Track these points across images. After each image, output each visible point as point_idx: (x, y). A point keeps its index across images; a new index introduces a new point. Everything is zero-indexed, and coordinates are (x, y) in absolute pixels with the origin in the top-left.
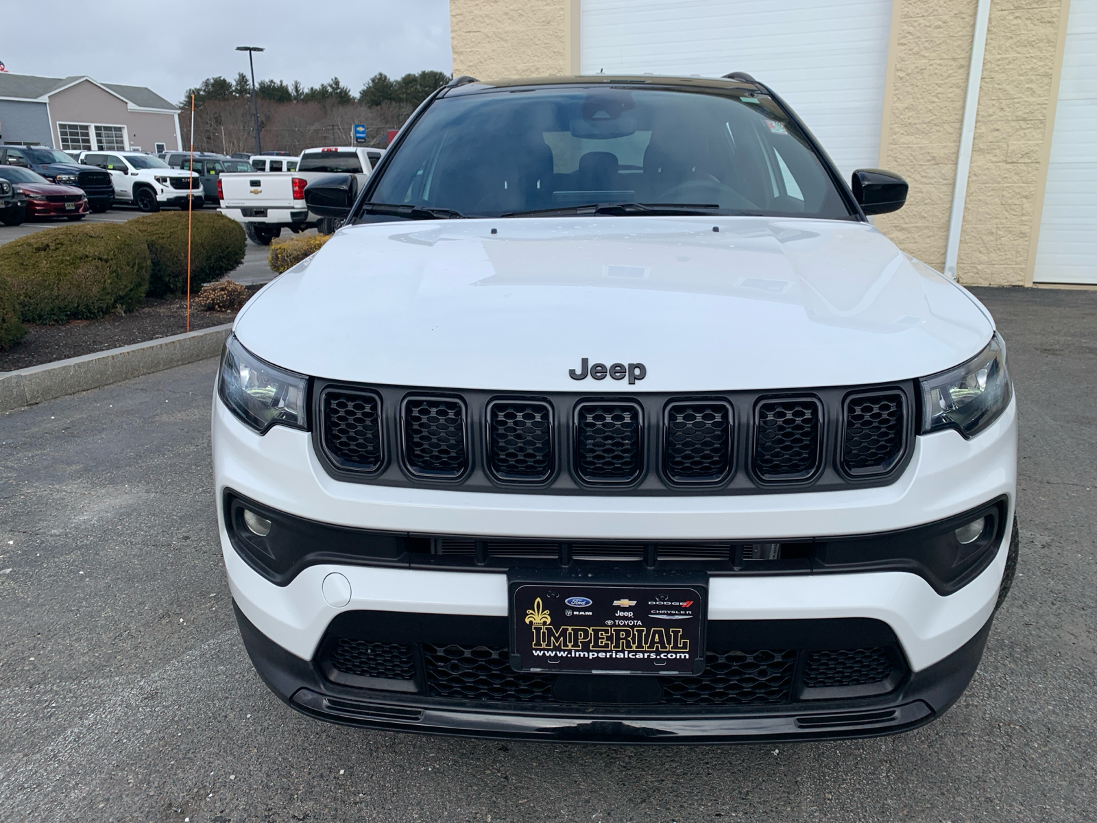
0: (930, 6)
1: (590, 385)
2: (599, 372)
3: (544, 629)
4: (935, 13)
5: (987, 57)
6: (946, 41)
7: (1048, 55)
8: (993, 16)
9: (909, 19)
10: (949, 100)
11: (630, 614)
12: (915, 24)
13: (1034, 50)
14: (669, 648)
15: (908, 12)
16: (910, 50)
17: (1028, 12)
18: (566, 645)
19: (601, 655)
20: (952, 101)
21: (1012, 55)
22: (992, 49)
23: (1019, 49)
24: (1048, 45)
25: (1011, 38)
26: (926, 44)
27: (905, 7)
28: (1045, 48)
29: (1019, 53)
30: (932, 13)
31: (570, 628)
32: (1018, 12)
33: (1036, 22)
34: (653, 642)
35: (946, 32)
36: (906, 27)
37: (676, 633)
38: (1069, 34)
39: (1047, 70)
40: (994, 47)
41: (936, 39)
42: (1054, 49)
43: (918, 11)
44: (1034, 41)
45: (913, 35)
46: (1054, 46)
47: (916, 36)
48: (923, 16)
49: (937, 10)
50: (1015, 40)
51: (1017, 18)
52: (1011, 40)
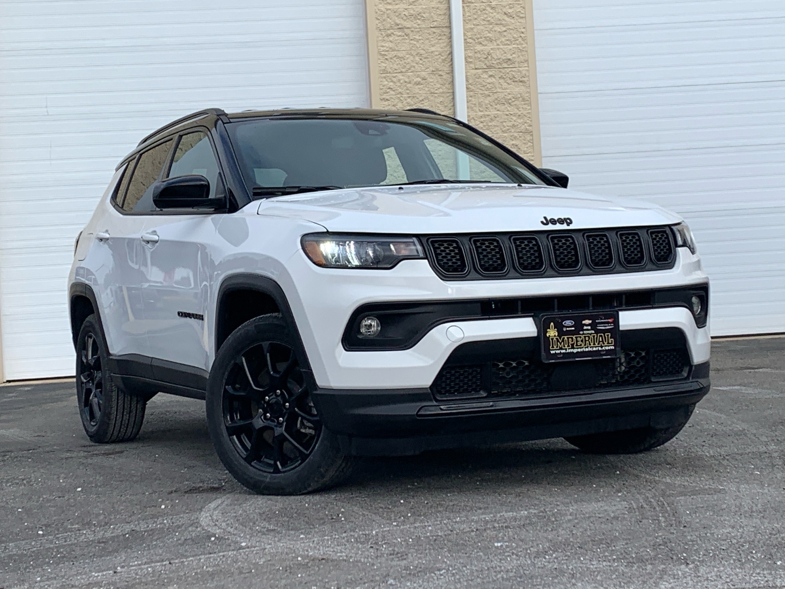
0: (407, 62)
1: (550, 227)
2: (553, 222)
3: (555, 339)
4: (413, 69)
6: (427, 97)
7: (525, 112)
8: (469, 74)
9: (388, 75)
10: (440, 157)
12: (395, 79)
13: (512, 108)
14: (606, 344)
15: (386, 67)
16: (393, 106)
17: (500, 72)
18: (564, 346)
19: (579, 350)
21: (493, 112)
22: (473, 106)
23: (498, 107)
24: (523, 103)
25: (489, 96)
26: (409, 100)
27: (382, 62)
28: (521, 106)
29: (498, 110)
30: (409, 69)
31: (566, 337)
32: (491, 71)
33: (509, 81)
34: (599, 341)
35: (427, 89)
36: (386, 83)
37: (608, 335)
38: (540, 93)
39: (527, 128)
40: (475, 104)
41: (418, 95)
42: (529, 107)
43: (396, 67)
44: (510, 99)
45: (394, 91)
46: (530, 105)
47: (398, 92)
48: (401, 72)
49: (414, 67)
50: (493, 98)
51: (491, 76)
52: (489, 98)
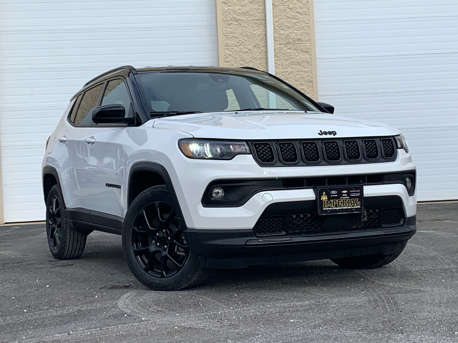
0: (240, 40)
2: (325, 133)
4: (243, 44)
5: (276, 70)
6: (252, 60)
7: (308, 70)
8: (276, 47)
9: (229, 47)
11: (346, 195)
12: (233, 50)
13: (301, 67)
14: (356, 205)
15: (227, 43)
16: (232, 65)
17: (294, 46)
18: (331, 206)
19: (340, 208)
20: (261, 96)
21: (290, 69)
22: (278, 66)
23: (293, 66)
24: (307, 64)
26: (241, 62)
27: (225, 40)
28: (306, 66)
29: (293, 68)
30: (241, 44)
32: (289, 46)
33: (300, 52)
34: (352, 203)
35: (251, 56)
36: (228, 52)
37: (357, 200)
38: (318, 59)
39: (310, 79)
40: (279, 65)
41: (246, 59)
42: (311, 67)
43: (233, 43)
44: (300, 62)
45: (232, 57)
46: (311, 65)
47: (234, 57)
48: (237, 46)
50: (290, 61)
51: (289, 49)
52: (287, 61)
